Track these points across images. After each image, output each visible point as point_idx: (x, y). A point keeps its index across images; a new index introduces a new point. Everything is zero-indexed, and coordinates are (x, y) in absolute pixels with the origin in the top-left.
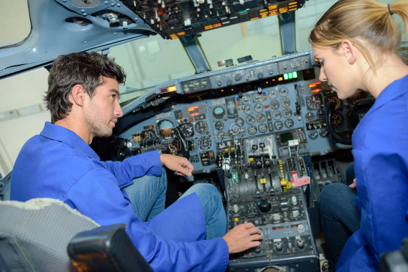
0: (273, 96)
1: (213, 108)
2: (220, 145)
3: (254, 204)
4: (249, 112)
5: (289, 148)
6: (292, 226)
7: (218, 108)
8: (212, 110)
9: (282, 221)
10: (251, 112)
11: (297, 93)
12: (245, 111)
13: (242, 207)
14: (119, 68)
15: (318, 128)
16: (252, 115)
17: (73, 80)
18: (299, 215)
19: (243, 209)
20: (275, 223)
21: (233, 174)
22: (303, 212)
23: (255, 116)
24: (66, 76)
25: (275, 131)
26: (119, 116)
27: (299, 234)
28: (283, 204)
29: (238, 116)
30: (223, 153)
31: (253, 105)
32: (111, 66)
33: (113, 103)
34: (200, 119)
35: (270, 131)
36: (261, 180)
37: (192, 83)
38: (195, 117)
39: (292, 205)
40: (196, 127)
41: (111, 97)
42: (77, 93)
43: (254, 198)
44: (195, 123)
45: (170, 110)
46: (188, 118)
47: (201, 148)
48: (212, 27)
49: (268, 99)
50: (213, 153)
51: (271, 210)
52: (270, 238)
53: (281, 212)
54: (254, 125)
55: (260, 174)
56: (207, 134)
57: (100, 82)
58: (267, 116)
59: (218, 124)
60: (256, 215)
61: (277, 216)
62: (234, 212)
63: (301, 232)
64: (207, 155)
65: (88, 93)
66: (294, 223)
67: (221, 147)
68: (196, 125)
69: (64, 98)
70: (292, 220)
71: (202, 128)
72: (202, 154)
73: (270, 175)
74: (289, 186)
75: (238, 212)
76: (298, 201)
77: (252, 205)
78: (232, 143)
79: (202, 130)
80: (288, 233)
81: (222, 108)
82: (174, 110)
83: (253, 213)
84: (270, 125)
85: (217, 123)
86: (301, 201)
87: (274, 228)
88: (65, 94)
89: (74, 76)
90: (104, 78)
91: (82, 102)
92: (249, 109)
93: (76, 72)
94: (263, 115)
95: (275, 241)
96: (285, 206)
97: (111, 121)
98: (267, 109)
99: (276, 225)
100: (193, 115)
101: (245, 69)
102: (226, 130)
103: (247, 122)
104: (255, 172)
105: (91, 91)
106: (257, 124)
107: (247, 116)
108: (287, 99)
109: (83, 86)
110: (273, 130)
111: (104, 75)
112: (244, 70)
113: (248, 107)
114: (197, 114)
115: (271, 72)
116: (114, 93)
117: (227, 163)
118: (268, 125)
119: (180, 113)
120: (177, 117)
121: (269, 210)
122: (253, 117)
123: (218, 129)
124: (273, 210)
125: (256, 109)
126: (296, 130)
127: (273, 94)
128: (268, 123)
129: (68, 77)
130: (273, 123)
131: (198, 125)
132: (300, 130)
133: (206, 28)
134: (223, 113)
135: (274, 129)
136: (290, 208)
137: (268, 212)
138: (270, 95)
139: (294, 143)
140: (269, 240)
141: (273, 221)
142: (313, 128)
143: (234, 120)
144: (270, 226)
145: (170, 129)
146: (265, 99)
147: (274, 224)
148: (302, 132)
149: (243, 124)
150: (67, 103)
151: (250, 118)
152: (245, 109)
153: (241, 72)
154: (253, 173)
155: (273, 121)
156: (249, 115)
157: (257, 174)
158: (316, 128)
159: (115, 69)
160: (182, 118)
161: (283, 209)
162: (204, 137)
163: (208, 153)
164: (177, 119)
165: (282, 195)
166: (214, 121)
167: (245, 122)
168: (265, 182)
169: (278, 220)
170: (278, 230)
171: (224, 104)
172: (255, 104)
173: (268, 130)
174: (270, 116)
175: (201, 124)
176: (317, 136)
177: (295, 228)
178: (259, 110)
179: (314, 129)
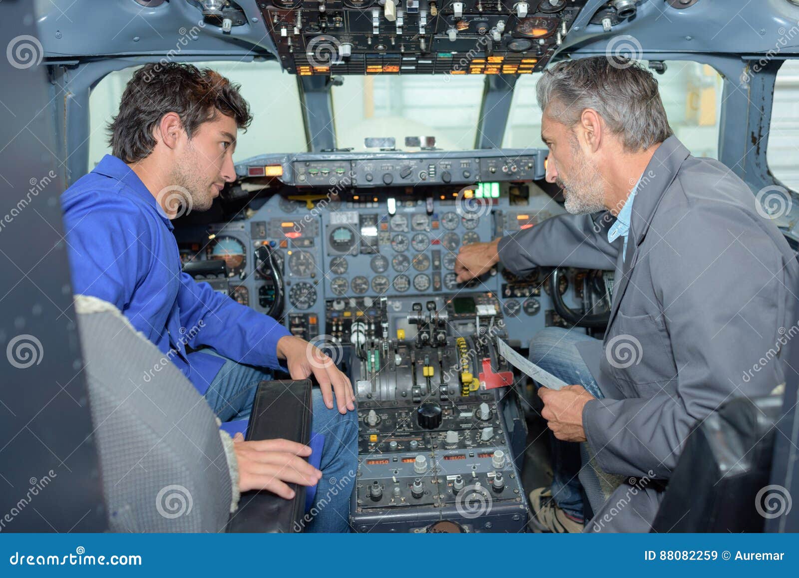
0: (450, 224)
1: (333, 229)
2: (335, 304)
3: (407, 414)
4: (400, 247)
5: (478, 319)
6: (481, 455)
7: (342, 230)
8: (330, 232)
9: (462, 445)
10: (405, 247)
11: (493, 226)
12: (394, 244)
13: (385, 417)
14: (244, 104)
15: (523, 295)
16: (406, 253)
17: (166, 104)
18: (493, 437)
19: (385, 420)
20: (448, 447)
21: (369, 353)
22: (500, 432)
23: (411, 258)
24: (155, 95)
25: (445, 290)
26: (228, 180)
27: (493, 469)
28: (463, 415)
29: (378, 252)
30: (341, 318)
31: (410, 236)
32: (231, 97)
33: (223, 156)
34: (302, 246)
35: (436, 289)
36: (425, 369)
37: (315, 168)
38: (293, 240)
39: (479, 418)
40: (290, 261)
41: (222, 145)
42: (169, 126)
43: (408, 402)
44: (290, 253)
45: (243, 219)
46: (277, 241)
47: (293, 304)
48: (381, 70)
49: (441, 228)
50: (317, 319)
51: (440, 426)
52: (439, 474)
53: (460, 430)
54: (407, 273)
55: (423, 359)
56: (313, 277)
57: (208, 117)
58: (433, 261)
59: (338, 261)
60: (412, 433)
61: (452, 437)
62: (368, 424)
63: (497, 464)
64: (303, 320)
65: (186, 130)
66: (484, 450)
67: (337, 307)
68: (291, 256)
69: (145, 131)
70: (480, 446)
71: (302, 264)
72: (294, 318)
73: (441, 362)
74: (473, 387)
75: (377, 424)
76: (491, 413)
77: (404, 415)
78: (360, 304)
79: (302, 268)
80: (473, 467)
81: (350, 231)
82: (252, 220)
83: (407, 429)
84: (437, 278)
85: (335, 259)
86: (496, 414)
87: (447, 457)
88: (148, 124)
89: (169, 98)
90: (217, 110)
91: (174, 143)
92: (402, 242)
93: (174, 92)
94: (426, 258)
95: (449, 478)
96: (466, 421)
97: (213, 183)
98: (436, 247)
99: (451, 452)
100: (288, 235)
101: (421, 159)
102: (350, 277)
103: (393, 267)
104: (413, 355)
105: (192, 127)
106: (412, 272)
107: (396, 254)
108: (475, 233)
109: (181, 117)
110: (440, 289)
111: (217, 107)
112: (418, 161)
113: (400, 238)
114: (297, 235)
115: (467, 174)
116: (228, 140)
117: (361, 331)
118: (433, 279)
119: (262, 228)
120: (254, 236)
121: (437, 426)
122: (406, 259)
123: (335, 272)
124: (443, 426)
125: (414, 243)
126: (484, 294)
127: (451, 221)
128: (433, 274)
129: (159, 98)
130: (443, 276)
131: (295, 258)
132: (490, 295)
133: (371, 68)
134: (350, 241)
135: (443, 287)
136: (477, 425)
137: (436, 429)
138: (444, 221)
139: (487, 310)
140: (438, 478)
141: (444, 445)
142: (513, 295)
143: (368, 258)
144: (439, 452)
145: (234, 257)
146: (435, 228)
147: (446, 449)
148: (494, 299)
149: (386, 267)
150: (148, 139)
151: (401, 259)
152: (393, 241)
153: (412, 163)
154: (409, 355)
155: (444, 272)
156: (401, 253)
157: (417, 359)
158: (519, 295)
159: (239, 104)
160: (265, 238)
161: (464, 426)
162: (305, 284)
163: (306, 316)
164: (254, 238)
165: (461, 401)
166: (329, 255)
167: (390, 266)
168: (431, 374)
169: (454, 444)
170: (453, 461)
171: (356, 225)
172: (415, 233)
173: (431, 286)
174: (440, 261)
175: (302, 257)
176: (518, 311)
177: (486, 458)
178: (420, 246)
179: (516, 296)
